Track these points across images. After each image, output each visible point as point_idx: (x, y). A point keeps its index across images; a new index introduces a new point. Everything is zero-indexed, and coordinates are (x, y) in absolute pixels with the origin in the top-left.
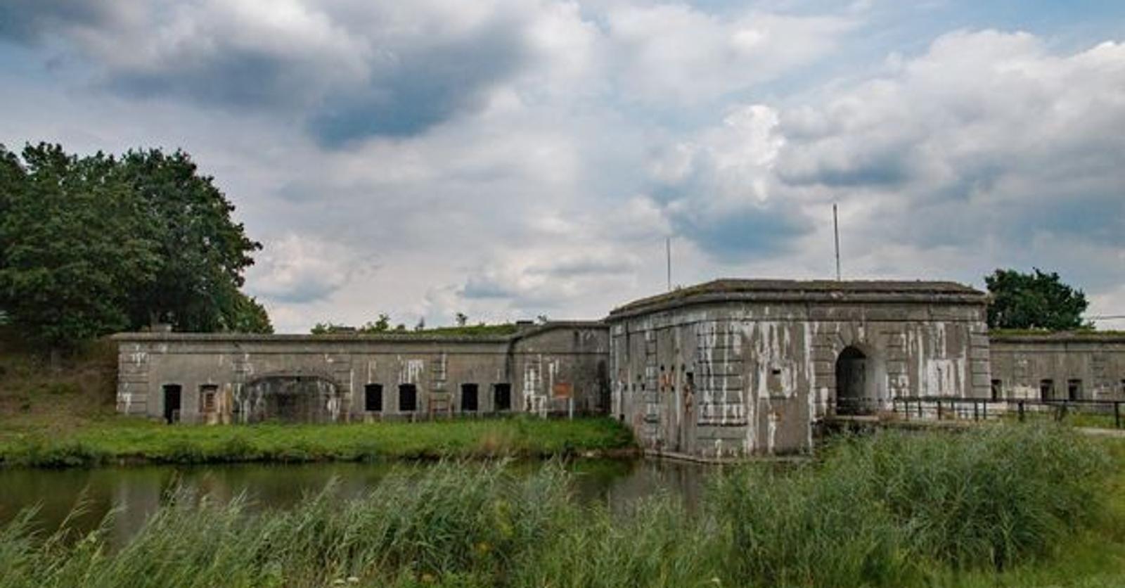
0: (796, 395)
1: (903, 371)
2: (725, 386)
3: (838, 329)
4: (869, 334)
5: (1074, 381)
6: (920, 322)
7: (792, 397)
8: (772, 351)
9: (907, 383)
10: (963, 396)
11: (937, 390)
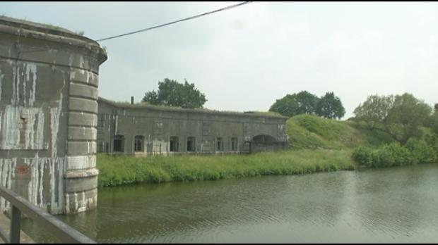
10: (54, 150)
11: (17, 143)
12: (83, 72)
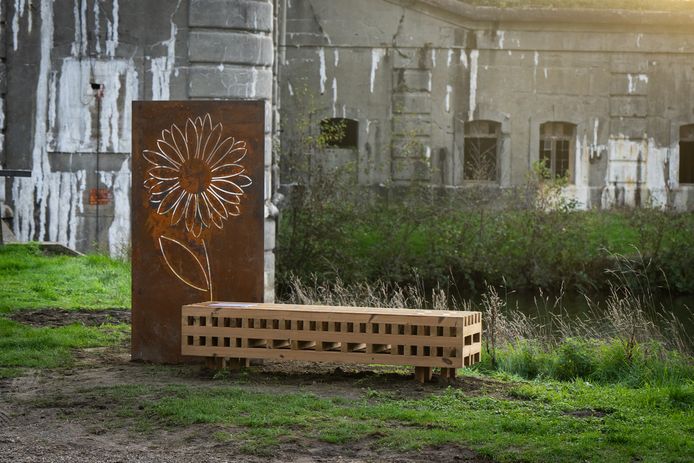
11: (87, 140)
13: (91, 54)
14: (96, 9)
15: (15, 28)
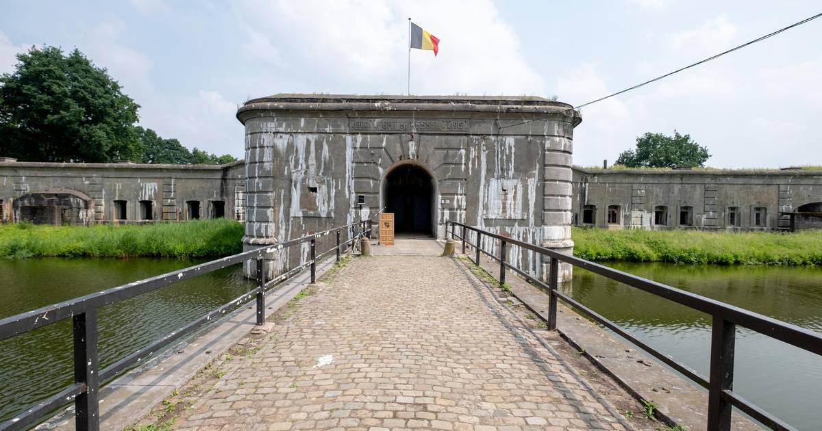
0: (333, 215)
1: (459, 191)
2: (255, 205)
3: (384, 144)
4: (421, 149)
5: (686, 208)
6: (484, 136)
7: (329, 217)
8: (308, 167)
9: (464, 204)
10: (532, 220)
11: (500, 213)
12: (557, 139)
13: (502, 177)
14: (505, 157)
15: (470, 166)
